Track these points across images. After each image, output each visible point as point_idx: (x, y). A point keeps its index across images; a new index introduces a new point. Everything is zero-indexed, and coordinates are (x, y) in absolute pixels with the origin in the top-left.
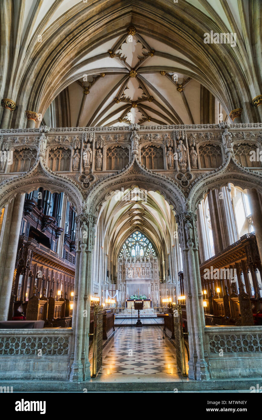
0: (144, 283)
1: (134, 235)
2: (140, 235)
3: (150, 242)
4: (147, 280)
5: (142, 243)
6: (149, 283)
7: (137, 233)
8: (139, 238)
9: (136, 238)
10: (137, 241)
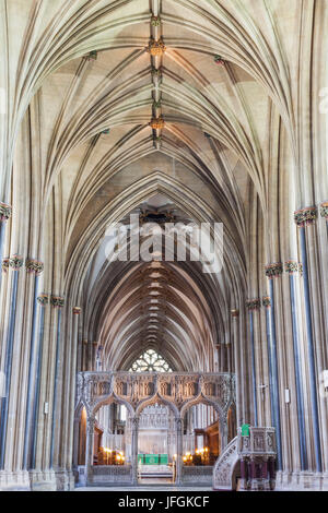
0: (159, 433)
1: (146, 356)
2: (155, 356)
3: (170, 367)
4: (163, 431)
5: (158, 369)
6: (166, 434)
7: (151, 351)
8: (153, 361)
9: (148, 360)
10: (150, 366)
